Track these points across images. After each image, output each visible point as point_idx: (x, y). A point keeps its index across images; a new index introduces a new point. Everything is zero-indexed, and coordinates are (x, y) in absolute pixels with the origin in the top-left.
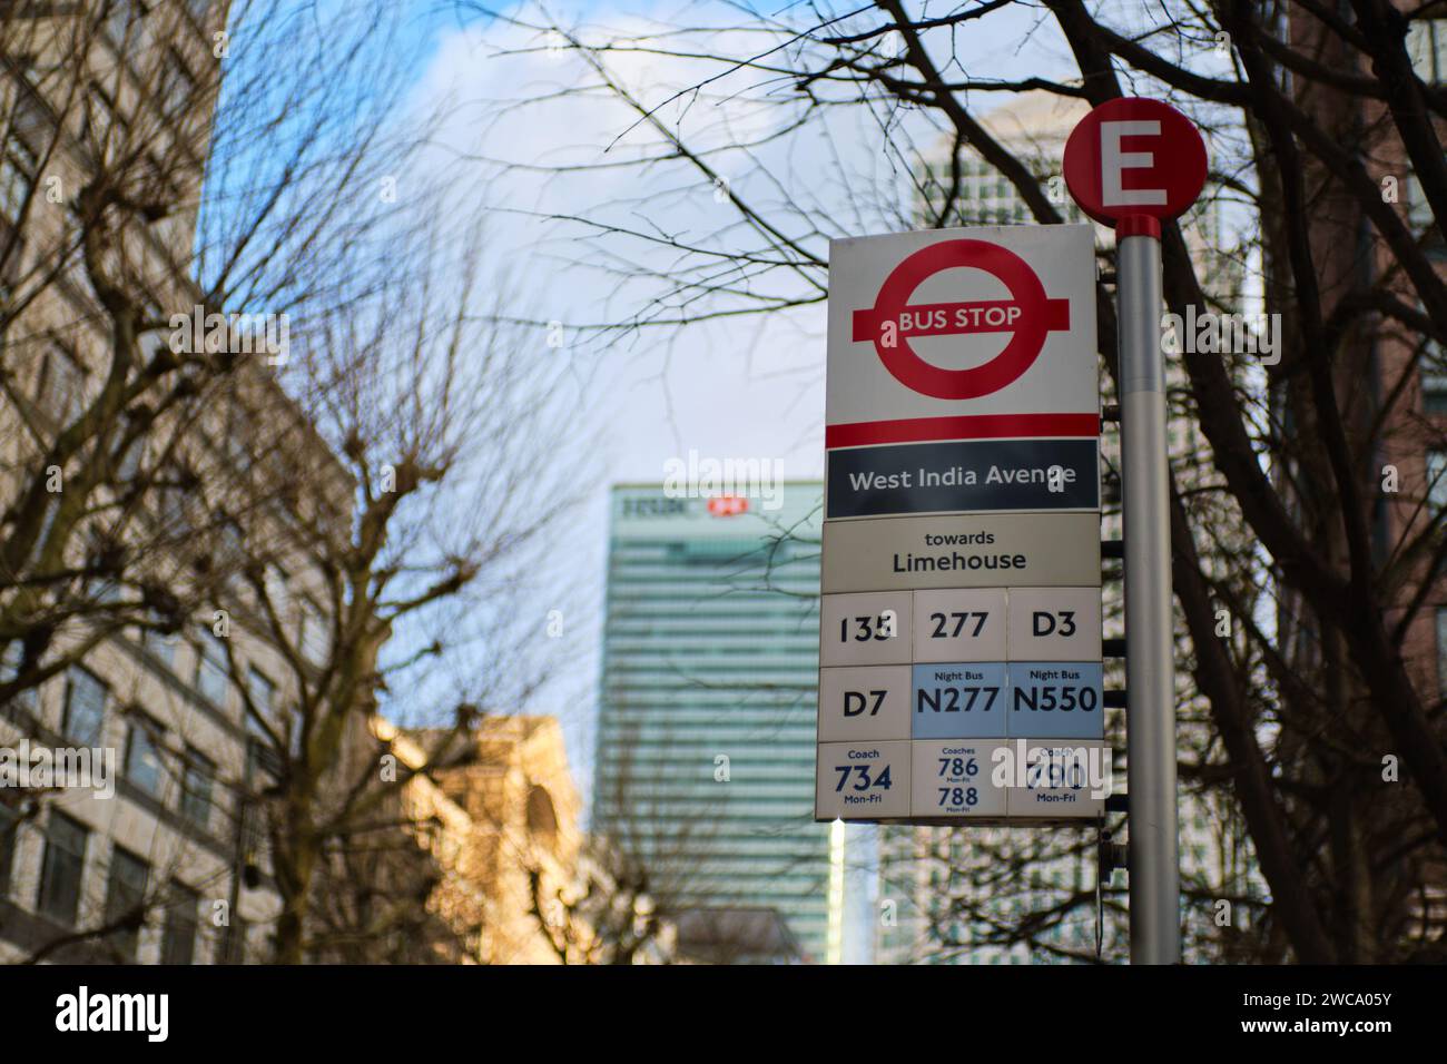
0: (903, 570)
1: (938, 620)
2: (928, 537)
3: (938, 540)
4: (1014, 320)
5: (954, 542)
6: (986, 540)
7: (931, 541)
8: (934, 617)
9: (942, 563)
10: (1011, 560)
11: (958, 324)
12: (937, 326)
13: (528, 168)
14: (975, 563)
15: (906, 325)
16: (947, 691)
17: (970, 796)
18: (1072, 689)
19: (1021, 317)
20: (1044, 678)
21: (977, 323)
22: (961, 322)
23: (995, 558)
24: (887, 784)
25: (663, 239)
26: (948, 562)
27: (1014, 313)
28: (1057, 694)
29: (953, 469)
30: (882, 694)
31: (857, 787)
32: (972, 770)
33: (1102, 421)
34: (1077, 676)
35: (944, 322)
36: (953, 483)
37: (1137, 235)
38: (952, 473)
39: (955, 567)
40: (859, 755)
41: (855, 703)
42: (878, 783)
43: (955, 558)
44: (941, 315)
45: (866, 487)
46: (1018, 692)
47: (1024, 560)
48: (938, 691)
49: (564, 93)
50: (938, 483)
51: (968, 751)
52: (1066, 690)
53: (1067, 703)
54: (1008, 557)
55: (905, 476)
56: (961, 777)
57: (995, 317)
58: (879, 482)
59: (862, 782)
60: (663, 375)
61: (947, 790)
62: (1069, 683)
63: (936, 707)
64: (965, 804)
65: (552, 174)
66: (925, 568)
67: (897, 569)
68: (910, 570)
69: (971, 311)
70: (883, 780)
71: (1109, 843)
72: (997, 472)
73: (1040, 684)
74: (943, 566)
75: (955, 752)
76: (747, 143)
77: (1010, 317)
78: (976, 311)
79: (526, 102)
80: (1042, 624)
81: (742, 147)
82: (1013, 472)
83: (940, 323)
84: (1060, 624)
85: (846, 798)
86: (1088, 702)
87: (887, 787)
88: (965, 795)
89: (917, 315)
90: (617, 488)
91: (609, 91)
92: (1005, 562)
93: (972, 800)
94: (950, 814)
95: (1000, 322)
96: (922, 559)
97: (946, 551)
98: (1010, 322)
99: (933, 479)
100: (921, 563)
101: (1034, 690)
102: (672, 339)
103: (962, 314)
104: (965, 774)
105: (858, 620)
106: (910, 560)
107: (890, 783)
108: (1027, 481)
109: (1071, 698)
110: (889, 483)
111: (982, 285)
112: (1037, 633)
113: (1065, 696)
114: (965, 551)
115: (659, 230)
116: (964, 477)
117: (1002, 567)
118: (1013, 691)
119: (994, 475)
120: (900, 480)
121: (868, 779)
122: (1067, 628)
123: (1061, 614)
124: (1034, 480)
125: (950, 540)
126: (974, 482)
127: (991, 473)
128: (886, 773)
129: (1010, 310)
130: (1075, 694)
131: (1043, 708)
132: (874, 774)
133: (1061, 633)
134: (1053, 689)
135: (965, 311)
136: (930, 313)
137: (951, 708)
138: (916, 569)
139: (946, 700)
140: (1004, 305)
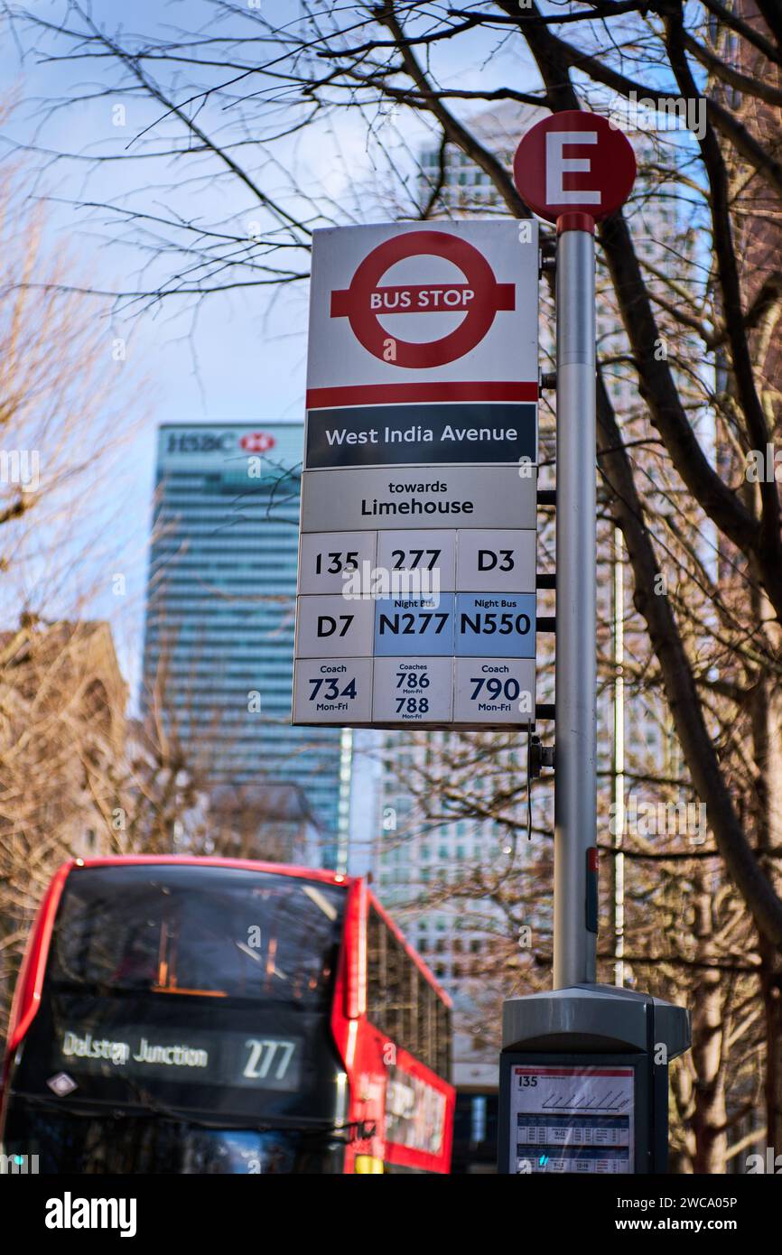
0: (370, 513)
1: (398, 557)
2: (391, 486)
3: (400, 489)
4: (468, 301)
5: (413, 491)
6: (440, 488)
7: (394, 489)
8: (394, 553)
9: (403, 508)
10: (460, 506)
11: (420, 304)
12: (402, 305)
13: (76, 157)
14: (430, 508)
15: (376, 304)
16: (405, 616)
17: (422, 705)
18: (510, 616)
19: (472, 299)
20: (486, 606)
21: (436, 304)
22: (423, 302)
23: (448, 504)
24: (353, 695)
25: (181, 223)
26: (408, 507)
27: (468, 295)
28: (498, 620)
29: (414, 428)
30: (350, 618)
31: (327, 697)
32: (424, 683)
33: (541, 388)
34: (514, 605)
35: (409, 301)
36: (413, 439)
37: (574, 230)
38: (413, 432)
39: (413, 512)
40: (329, 670)
41: (327, 626)
42: (345, 693)
43: (414, 504)
44: (406, 296)
45: (340, 442)
46: (464, 618)
47: (472, 506)
48: (397, 616)
49: (107, 93)
50: (400, 440)
51: (422, 667)
52: (505, 616)
53: (506, 627)
54: (459, 503)
55: (372, 433)
56: (415, 689)
57: (452, 298)
58: (351, 438)
59: (332, 693)
60: (190, 336)
61: (403, 700)
62: (507, 610)
63: (395, 630)
64: (418, 712)
65: (96, 162)
66: (388, 513)
67: (364, 513)
68: (375, 513)
69: (432, 292)
70: (349, 691)
71: (538, 747)
72: (451, 432)
73: (483, 612)
74: (403, 510)
75: (411, 667)
76: (261, 139)
77: (465, 298)
78: (436, 293)
79: (75, 100)
80: (486, 561)
81: (257, 142)
82: (464, 431)
83: (405, 302)
84: (501, 561)
85: (318, 705)
86: (523, 626)
87: (352, 697)
88: (418, 705)
89: (386, 295)
90: (164, 427)
91: (145, 92)
92: (456, 507)
93: (424, 708)
94: (405, 720)
95: (455, 303)
96: (385, 504)
97: (406, 497)
98: (464, 303)
99: (397, 436)
100: (384, 508)
101: (478, 616)
102: (198, 305)
103: (424, 295)
104: (418, 687)
105: (331, 555)
106: (375, 505)
107: (355, 693)
108: (476, 439)
109: (509, 624)
110: (358, 439)
111: (442, 271)
112: (481, 568)
113: (504, 622)
114: (423, 498)
115: (176, 215)
116: (422, 435)
117: (453, 511)
118: (460, 617)
119: (448, 433)
120: (368, 437)
121: (336, 690)
122: (507, 564)
123: (502, 552)
124: (481, 439)
125: (410, 488)
126: (431, 439)
127: (445, 432)
128: (352, 685)
129: (465, 292)
130: (513, 620)
131: (485, 631)
132: (341, 686)
133: (502, 568)
134: (494, 616)
135: (426, 293)
136: (397, 294)
137: (407, 631)
138: (381, 513)
139: (403, 624)
140: (460, 288)
